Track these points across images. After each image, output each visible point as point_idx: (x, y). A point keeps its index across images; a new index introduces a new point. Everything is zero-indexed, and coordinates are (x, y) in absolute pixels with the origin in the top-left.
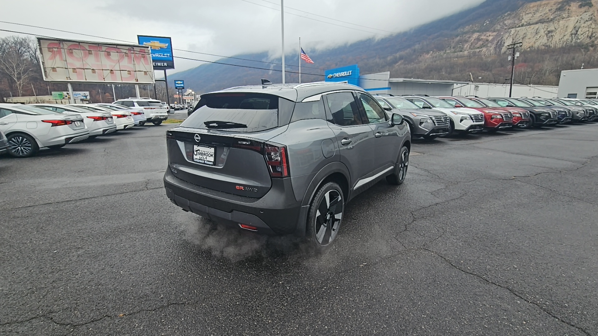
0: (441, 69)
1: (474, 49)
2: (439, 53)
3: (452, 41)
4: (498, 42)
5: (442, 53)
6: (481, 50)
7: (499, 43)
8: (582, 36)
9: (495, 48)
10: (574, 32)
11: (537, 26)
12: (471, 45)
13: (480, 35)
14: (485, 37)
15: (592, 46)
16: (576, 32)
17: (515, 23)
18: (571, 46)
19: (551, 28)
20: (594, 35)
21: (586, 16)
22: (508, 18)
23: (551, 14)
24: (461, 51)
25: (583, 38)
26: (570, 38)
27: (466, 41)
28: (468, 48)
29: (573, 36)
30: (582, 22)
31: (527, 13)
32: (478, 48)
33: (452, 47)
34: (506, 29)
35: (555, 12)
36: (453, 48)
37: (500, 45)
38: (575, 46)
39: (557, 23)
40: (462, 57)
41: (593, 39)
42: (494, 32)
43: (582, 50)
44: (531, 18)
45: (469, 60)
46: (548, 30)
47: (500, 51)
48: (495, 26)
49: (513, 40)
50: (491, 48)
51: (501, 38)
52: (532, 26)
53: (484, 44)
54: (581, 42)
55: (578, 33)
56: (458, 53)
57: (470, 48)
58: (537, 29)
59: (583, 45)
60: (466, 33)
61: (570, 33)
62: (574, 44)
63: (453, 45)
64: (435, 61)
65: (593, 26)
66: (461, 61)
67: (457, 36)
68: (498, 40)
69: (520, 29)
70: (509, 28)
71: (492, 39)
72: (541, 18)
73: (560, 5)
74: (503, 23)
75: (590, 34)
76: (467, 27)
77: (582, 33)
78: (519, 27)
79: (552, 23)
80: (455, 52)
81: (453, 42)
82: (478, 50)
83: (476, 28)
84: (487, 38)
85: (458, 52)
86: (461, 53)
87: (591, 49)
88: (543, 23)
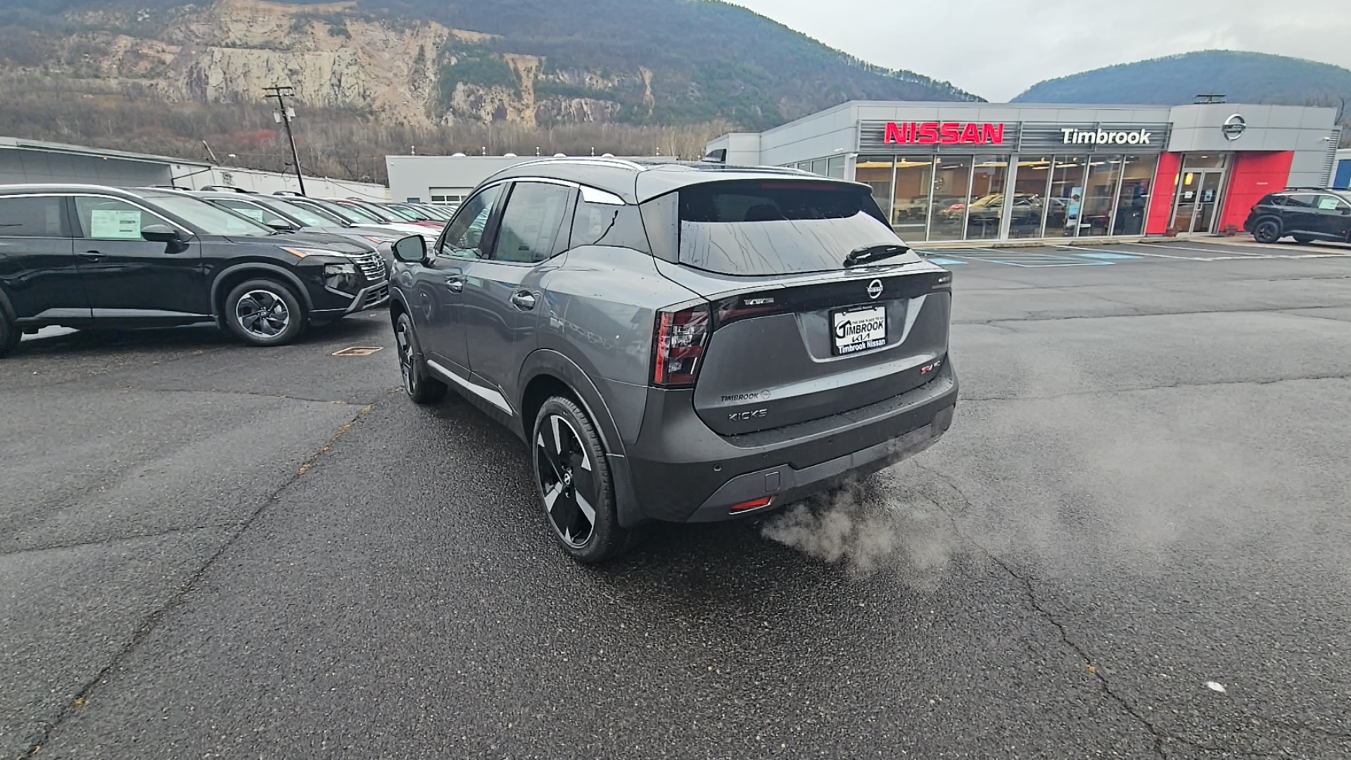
0: (53, 120)
1: (133, 77)
2: (24, 70)
3: (57, 42)
4: (191, 72)
5: (37, 72)
6: (154, 82)
7: (195, 75)
8: (350, 91)
9: (189, 84)
10: (335, 81)
11: (266, 54)
12: (121, 64)
13: (137, 44)
14: (151, 52)
15: (371, 113)
16: (338, 83)
17: (215, 36)
18: (338, 108)
19: (293, 65)
20: (368, 93)
21: (346, 54)
22: (194, 17)
23: (283, 34)
24: (97, 77)
25: (352, 97)
26: (333, 93)
27: (105, 53)
28: (115, 72)
29: (336, 88)
30: (343, 65)
31: (234, 18)
32: (144, 76)
33: (63, 61)
34: (198, 44)
35: (290, 33)
36: (68, 63)
37: (198, 81)
38: (345, 109)
39: (301, 57)
40: (101, 92)
41: (368, 100)
42: (173, 44)
43: (359, 119)
44: (248, 34)
45: (130, 104)
46: (289, 67)
47: (204, 92)
48: (170, 29)
49: (225, 73)
50: (179, 84)
51: (193, 63)
52: (256, 52)
53: (158, 71)
54: (351, 102)
55: (342, 85)
56: (90, 80)
57: (120, 73)
58: (267, 61)
59: (357, 110)
60: (93, 29)
61: (328, 83)
62: (341, 105)
63: (64, 55)
64: (22, 94)
65: (362, 76)
66: (111, 104)
67: (69, 32)
68: (189, 67)
69: (232, 53)
70: (207, 45)
71: (173, 61)
72: (265, 38)
73: (294, 21)
74: (187, 27)
75: (361, 91)
76: (91, 14)
77: (348, 86)
78: (227, 46)
79: (291, 55)
80: (77, 75)
81: (62, 47)
82: (145, 82)
83: (117, 23)
84: (159, 55)
85: (88, 77)
86: (98, 81)
87: (371, 118)
88: (274, 49)
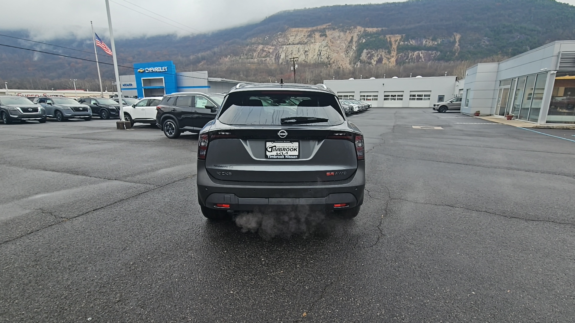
0: (239, 72)
1: (261, 58)
2: (235, 57)
3: (244, 49)
4: (276, 55)
5: (238, 58)
6: (266, 59)
7: (277, 56)
8: (323, 56)
9: (275, 59)
10: (319, 53)
11: (299, 46)
12: (259, 54)
13: (264, 47)
14: (267, 49)
15: (329, 64)
17: (285, 42)
18: (319, 63)
19: (306, 49)
20: (329, 57)
21: (324, 43)
22: (280, 36)
23: (305, 38)
24: (252, 58)
25: (324, 59)
26: (317, 58)
27: (255, 51)
28: (257, 56)
29: (319, 56)
30: (323, 47)
31: (291, 35)
32: (264, 57)
33: (245, 54)
34: (280, 45)
35: (307, 38)
36: (246, 55)
37: (278, 57)
38: (321, 63)
39: (309, 46)
40: (253, 63)
41: (329, 59)
42: (273, 46)
43: (325, 66)
44: (294, 40)
45: (259, 66)
46: (305, 50)
47: (279, 61)
48: (273, 41)
49: (285, 54)
50: (272, 59)
51: (277, 51)
52: (296, 46)
53: (268, 55)
54: (323, 60)
55: (321, 54)
56: (250, 60)
57: (258, 57)
58: (299, 48)
59: (324, 63)
60: (254, 44)
61: (317, 54)
62: (320, 62)
63: (245, 52)
64: (233, 65)
65: (329, 51)
66: (253, 67)
67: (247, 45)
68: (276, 53)
69: (289, 47)
70: (282, 45)
71: (272, 52)
72: (300, 40)
73: (309, 33)
74: (278, 40)
75: (327, 56)
76: (253, 39)
77: (323, 54)
78: (288, 45)
79: (306, 45)
80: (247, 59)
81: (245, 50)
82: (264, 59)
83: (260, 41)
84: (269, 50)
85: (250, 59)
86: (252, 60)
87: (329, 66)
88: (301, 44)
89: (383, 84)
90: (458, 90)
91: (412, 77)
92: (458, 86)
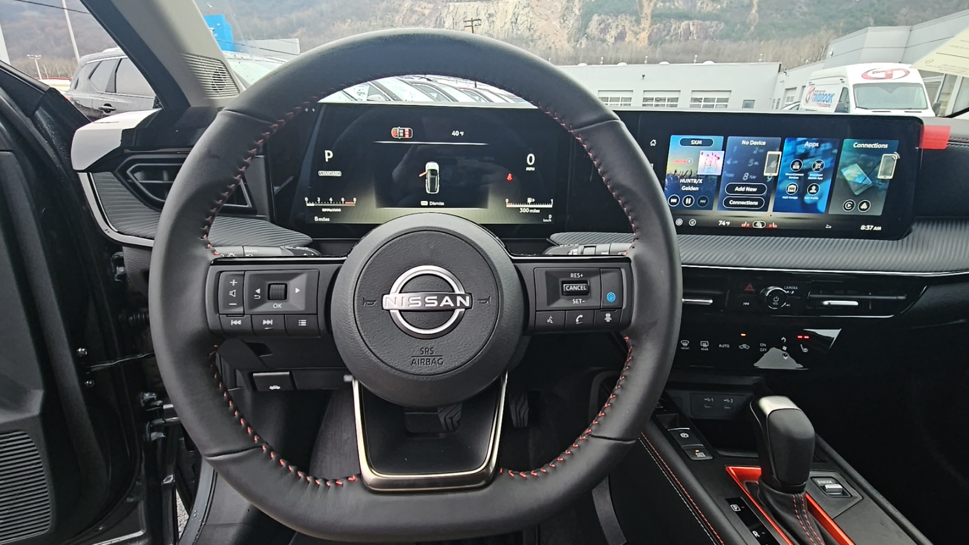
1: (409, 25)
2: (360, 23)
3: (377, 7)
4: (437, 20)
5: (366, 24)
6: (417, 27)
7: (438, 22)
8: (522, 26)
10: (514, 20)
12: (404, 18)
13: (413, 5)
14: (419, 9)
15: (532, 41)
16: (515, 21)
19: (491, 11)
20: (532, 27)
21: (524, 1)
24: (392, 26)
25: (522, 30)
26: (511, 28)
27: (397, 12)
28: (401, 22)
29: (514, 24)
30: (521, 7)
32: (414, 24)
33: (378, 18)
34: (443, 2)
36: (381, 19)
37: (439, 25)
39: (497, 4)
41: (532, 31)
42: (430, 3)
43: (524, 45)
46: (489, 12)
49: (453, 19)
51: (439, 14)
52: (472, 4)
53: (421, 20)
54: (521, 34)
55: (518, 22)
57: (403, 23)
58: (477, 9)
59: (524, 39)
61: (510, 21)
62: (515, 37)
63: (379, 14)
65: (531, 15)
68: (436, 17)
69: (459, 5)
71: (429, 13)
75: (529, 25)
77: (521, 22)
79: (491, 3)
80: (383, 26)
81: (379, 9)
84: (422, 10)
85: (388, 26)
87: (531, 44)
89: (643, 76)
90: (784, 90)
91: (696, 63)
92: (783, 81)
